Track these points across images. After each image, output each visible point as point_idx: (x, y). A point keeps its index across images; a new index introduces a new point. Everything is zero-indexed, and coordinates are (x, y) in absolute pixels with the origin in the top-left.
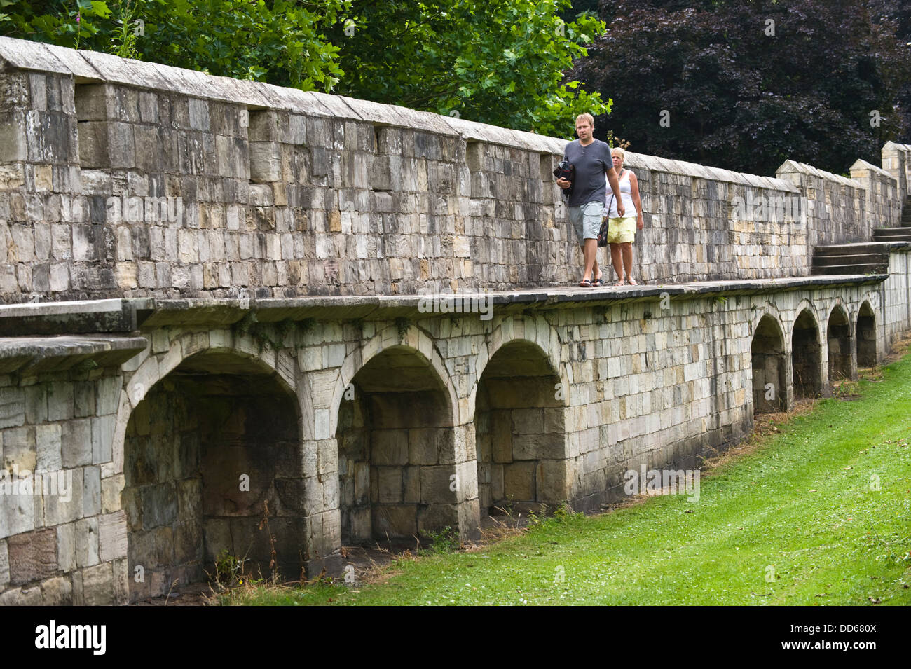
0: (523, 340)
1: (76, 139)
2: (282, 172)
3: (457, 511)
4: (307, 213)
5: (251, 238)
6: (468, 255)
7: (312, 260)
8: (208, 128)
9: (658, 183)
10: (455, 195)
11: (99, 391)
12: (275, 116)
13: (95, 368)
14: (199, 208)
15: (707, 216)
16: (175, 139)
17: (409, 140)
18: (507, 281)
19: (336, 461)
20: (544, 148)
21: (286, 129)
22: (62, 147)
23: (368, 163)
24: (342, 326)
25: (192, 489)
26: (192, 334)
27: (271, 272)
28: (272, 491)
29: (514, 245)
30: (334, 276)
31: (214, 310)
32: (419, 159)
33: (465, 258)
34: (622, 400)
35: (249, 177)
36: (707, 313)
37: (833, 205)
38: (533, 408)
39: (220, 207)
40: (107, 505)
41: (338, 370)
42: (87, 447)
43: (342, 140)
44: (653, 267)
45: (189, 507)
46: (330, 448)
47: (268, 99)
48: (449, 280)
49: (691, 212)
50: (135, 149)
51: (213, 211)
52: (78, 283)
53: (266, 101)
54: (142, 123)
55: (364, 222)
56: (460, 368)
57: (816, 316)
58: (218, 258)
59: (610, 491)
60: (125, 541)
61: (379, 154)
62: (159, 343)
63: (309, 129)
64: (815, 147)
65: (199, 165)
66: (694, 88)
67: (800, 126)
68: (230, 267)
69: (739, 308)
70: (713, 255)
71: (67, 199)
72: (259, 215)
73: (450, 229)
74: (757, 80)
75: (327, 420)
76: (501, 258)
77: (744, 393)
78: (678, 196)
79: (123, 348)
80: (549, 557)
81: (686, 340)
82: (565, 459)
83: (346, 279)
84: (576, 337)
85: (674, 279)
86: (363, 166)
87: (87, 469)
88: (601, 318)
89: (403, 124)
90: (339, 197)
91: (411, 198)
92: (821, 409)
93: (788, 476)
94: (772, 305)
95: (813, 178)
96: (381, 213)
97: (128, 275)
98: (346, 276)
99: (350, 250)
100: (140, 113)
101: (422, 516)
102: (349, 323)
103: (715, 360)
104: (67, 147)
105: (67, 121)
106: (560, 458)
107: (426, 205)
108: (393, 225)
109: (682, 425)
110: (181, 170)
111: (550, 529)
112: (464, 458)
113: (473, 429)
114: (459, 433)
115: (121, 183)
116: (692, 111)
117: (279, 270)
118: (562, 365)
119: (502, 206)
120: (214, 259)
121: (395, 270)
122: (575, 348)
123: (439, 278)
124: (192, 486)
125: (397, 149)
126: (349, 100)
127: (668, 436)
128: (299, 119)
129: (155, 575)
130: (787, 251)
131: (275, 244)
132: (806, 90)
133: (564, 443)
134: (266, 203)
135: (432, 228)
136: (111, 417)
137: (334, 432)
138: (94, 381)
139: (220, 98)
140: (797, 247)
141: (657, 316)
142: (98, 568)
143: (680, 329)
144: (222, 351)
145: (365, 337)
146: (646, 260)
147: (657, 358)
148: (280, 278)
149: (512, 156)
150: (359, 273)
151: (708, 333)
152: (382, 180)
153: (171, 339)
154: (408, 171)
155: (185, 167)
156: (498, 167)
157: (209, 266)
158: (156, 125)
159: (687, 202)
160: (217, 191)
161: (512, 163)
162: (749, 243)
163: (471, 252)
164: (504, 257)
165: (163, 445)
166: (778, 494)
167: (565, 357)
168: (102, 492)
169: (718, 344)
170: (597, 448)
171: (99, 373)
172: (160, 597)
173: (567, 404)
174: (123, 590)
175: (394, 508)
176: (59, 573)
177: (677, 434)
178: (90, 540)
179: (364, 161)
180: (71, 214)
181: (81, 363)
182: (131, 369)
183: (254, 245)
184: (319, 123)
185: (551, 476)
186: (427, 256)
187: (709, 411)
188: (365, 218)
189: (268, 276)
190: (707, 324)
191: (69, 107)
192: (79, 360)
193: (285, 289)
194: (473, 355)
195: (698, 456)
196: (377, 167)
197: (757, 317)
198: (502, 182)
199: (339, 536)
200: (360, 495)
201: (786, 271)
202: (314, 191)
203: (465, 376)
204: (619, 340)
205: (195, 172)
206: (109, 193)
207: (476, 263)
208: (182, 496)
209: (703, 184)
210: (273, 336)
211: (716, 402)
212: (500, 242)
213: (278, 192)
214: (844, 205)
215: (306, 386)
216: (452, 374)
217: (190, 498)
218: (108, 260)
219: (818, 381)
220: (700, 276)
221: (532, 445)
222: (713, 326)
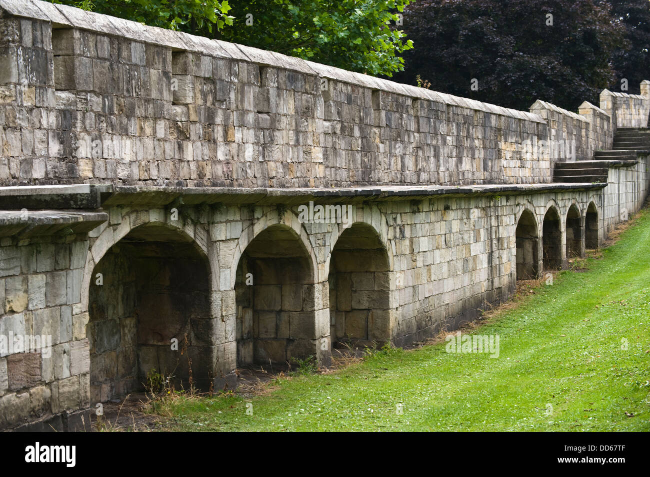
0: (362, 223)
1: (53, 68)
2: (194, 97)
3: (315, 345)
4: (212, 127)
5: (173, 144)
6: (321, 161)
7: (215, 161)
8: (145, 64)
9: (451, 113)
10: (313, 118)
11: (73, 252)
12: (191, 56)
13: (71, 234)
14: (137, 121)
15: (484, 138)
16: (121, 71)
17: (283, 77)
18: (348, 180)
19: (234, 306)
20: (375, 86)
21: (198, 66)
22: (43, 73)
23: (254, 92)
24: (240, 209)
25: (130, 324)
26: (137, 212)
27: (186, 169)
28: (189, 327)
29: (353, 155)
30: (229, 173)
31: (153, 194)
32: (290, 91)
33: (320, 163)
34: (428, 267)
35: (172, 99)
36: (486, 207)
37: (568, 133)
38: (367, 272)
39: (152, 121)
40: (76, 334)
41: (237, 240)
42: (63, 292)
43: (237, 75)
44: (447, 174)
45: (128, 338)
46: (230, 297)
47: (186, 44)
48: (308, 179)
49: (473, 135)
50: (93, 77)
51: (147, 124)
52: (52, 173)
53: (184, 45)
54: (98, 58)
55: (250, 135)
56: (319, 242)
57: (559, 212)
58: (150, 158)
59: (419, 333)
60: (88, 361)
61: (261, 86)
62: (114, 217)
63: (214, 66)
64: (552, 91)
65: (137, 90)
66: (466, 48)
67: (542, 77)
68: (158, 165)
69: (508, 204)
70: (488, 166)
71: (45, 112)
72: (178, 127)
73: (310, 142)
74: (511, 43)
75: (228, 277)
76: (344, 164)
77: (510, 265)
78: (464, 123)
79: (91, 220)
80: (382, 379)
81: (472, 226)
82: (389, 309)
83: (238, 176)
84: (399, 221)
85: (461, 182)
86: (251, 93)
87: (63, 307)
88: (415, 208)
89: (279, 65)
90: (234, 117)
91: (284, 119)
92: (562, 277)
93: (544, 324)
94: (530, 203)
95: (555, 113)
96: (263, 129)
97: (87, 168)
98: (237, 174)
99: (241, 155)
100: (97, 50)
101: (291, 347)
102: (245, 206)
103: (492, 241)
104: (46, 73)
105: (46, 55)
106: (386, 309)
107: (294, 124)
108: (271, 137)
109: (469, 287)
110: (125, 93)
111: (379, 359)
112: (321, 307)
113: (327, 286)
114: (318, 287)
115: (83, 101)
116: (465, 64)
117: (192, 168)
118: (389, 242)
119: (345, 126)
120: (147, 158)
121: (271, 170)
122: (398, 230)
123: (301, 177)
124: (130, 322)
125: (274, 83)
126: (242, 47)
127: (459, 294)
128: (207, 59)
129: (104, 386)
130: (537, 165)
131: (189, 148)
132: (545, 52)
133: (389, 297)
134: (184, 119)
135: (297, 140)
136: (81, 270)
137: (233, 286)
138: (69, 244)
139: (153, 42)
140: (544, 162)
141: (453, 208)
142: (70, 380)
143: (468, 218)
144: (157, 224)
145: (256, 217)
146: (442, 169)
147: (453, 238)
148: (192, 173)
149: (353, 91)
150: (246, 171)
151: (487, 221)
152: (264, 105)
153: (123, 215)
154: (282, 99)
155: (128, 91)
156: (343, 98)
157: (143, 163)
158: (109, 60)
159: (471, 128)
160: (150, 109)
161: (352, 96)
162: (512, 158)
163: (324, 159)
164: (346, 163)
165: (111, 292)
166: (538, 337)
167: (391, 236)
168: (73, 324)
169: (494, 229)
170: (411, 301)
171: (73, 238)
172: (107, 402)
173: (391, 269)
174: (86, 396)
175: (269, 341)
176: (42, 383)
177: (465, 293)
178: (64, 360)
179: (252, 91)
180: (48, 122)
181: (61, 230)
182: (95, 235)
183: (174, 149)
184: (221, 63)
185: (379, 321)
186: (293, 161)
187: (486, 277)
188: (252, 132)
189: (184, 172)
190: (486, 215)
191: (48, 45)
192: (60, 228)
193: (196, 181)
194: (329, 232)
195: (479, 309)
196: (260, 96)
197: (520, 211)
198: (346, 109)
199: (235, 361)
200: (246, 331)
201: (536, 179)
202: (217, 112)
203: (323, 248)
204: (427, 225)
205: (134, 95)
206: (75, 108)
207: (327, 167)
208: (123, 329)
209: (481, 115)
210: (193, 214)
211: (492, 271)
212: (344, 153)
213: (192, 112)
214: (575, 133)
215: (215, 251)
216: (314, 245)
217: (129, 331)
218: (73, 157)
219: (559, 258)
220: (478, 181)
221: (365, 298)
222: (491, 216)
